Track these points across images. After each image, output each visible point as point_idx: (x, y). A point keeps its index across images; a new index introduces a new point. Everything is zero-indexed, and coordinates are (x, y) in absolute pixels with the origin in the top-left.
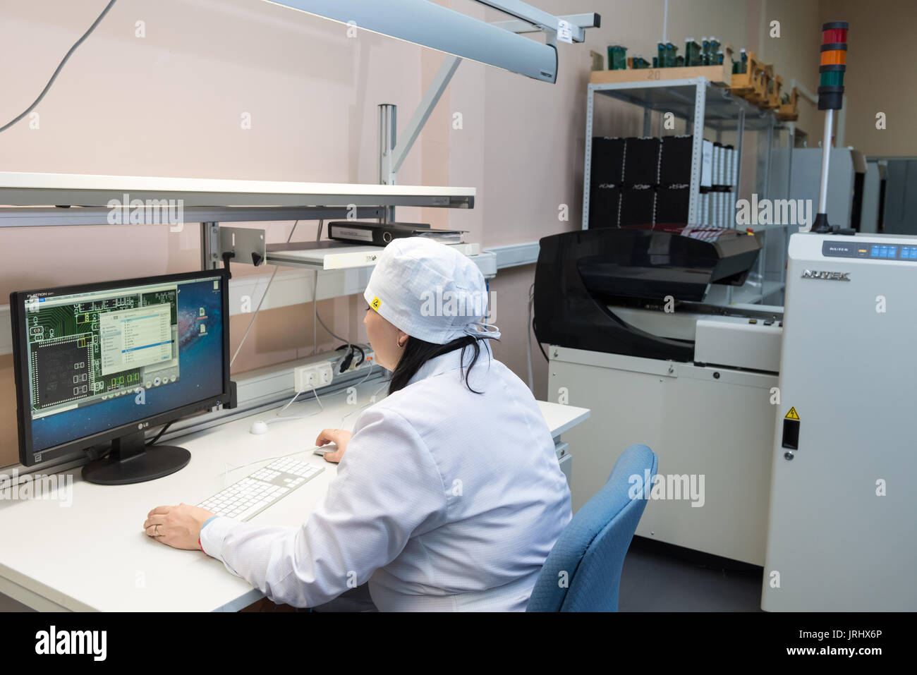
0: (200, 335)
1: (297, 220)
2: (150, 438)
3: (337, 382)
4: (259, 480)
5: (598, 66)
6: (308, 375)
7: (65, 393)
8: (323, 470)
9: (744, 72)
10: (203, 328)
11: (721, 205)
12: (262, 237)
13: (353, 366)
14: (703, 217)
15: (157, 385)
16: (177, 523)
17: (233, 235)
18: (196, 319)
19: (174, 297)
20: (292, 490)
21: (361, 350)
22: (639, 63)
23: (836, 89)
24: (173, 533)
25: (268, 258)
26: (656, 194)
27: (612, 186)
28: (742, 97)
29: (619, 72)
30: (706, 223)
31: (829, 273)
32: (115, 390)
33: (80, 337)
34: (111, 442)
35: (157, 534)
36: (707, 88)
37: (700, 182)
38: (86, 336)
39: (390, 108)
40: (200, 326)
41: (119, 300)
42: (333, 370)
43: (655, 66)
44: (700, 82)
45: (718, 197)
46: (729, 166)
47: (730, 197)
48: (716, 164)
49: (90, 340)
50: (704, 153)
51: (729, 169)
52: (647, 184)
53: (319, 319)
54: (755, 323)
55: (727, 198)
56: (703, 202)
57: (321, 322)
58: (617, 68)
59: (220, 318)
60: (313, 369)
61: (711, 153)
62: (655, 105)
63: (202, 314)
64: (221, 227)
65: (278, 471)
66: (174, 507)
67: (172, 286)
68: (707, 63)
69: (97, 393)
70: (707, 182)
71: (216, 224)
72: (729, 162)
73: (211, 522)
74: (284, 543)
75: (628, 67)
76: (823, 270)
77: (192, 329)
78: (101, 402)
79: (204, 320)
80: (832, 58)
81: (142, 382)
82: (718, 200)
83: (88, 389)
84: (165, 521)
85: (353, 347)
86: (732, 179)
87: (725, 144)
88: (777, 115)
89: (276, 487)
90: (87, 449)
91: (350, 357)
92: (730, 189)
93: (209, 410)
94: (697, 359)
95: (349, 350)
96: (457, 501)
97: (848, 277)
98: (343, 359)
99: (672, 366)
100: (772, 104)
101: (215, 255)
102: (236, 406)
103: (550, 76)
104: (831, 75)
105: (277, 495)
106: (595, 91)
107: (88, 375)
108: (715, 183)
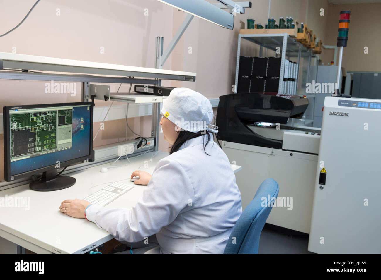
0: (81, 129)
1: (121, 83)
2: (58, 173)
3: (136, 152)
4: (107, 191)
5: (243, 27)
6: (124, 149)
7: (25, 151)
8: (133, 187)
9: (302, 32)
10: (82, 127)
11: (291, 86)
12: (108, 89)
13: (142, 146)
14: (284, 91)
15: (63, 149)
16: (75, 207)
17: (96, 88)
18: (80, 122)
19: (71, 112)
20: (121, 195)
21: (146, 140)
22: (259, 27)
23: (344, 38)
24: (73, 211)
25: (111, 98)
26: (265, 81)
27: (247, 77)
28: (301, 42)
29: (252, 30)
30: (285, 92)
31: (340, 113)
32: (45, 151)
33: (32, 127)
34: (42, 173)
35: (66, 211)
36: (288, 38)
37: (284, 76)
38: (34, 127)
39: (161, 38)
40: (81, 126)
41: (48, 112)
42: (134, 147)
43: (266, 28)
44: (285, 35)
45: (290, 83)
46: (295, 70)
47: (294, 83)
48: (290, 69)
49: (36, 129)
50: (286, 65)
51: (294, 72)
52: (262, 77)
53: (128, 126)
54: (308, 133)
55: (293, 84)
56: (284, 85)
57: (129, 128)
58: (251, 28)
59: (89, 122)
60: (126, 147)
61: (288, 65)
62: (265, 45)
63: (82, 120)
64: (91, 85)
65: (115, 187)
66: (73, 200)
67: (70, 108)
68: (288, 28)
69: (38, 152)
70: (286, 77)
71: (88, 83)
72: (295, 69)
73: (90, 206)
74: (124, 215)
75: (255, 28)
76: (338, 112)
77: (78, 126)
78: (39, 156)
79: (83, 123)
80: (343, 25)
81: (57, 148)
82: (290, 84)
83: (34, 150)
84: (69, 205)
85: (143, 138)
86: (295, 76)
87: (293, 62)
88: (313, 51)
89: (114, 194)
90: (33, 176)
91: (141, 142)
92: (295, 80)
93: (83, 162)
94: (283, 148)
95: (141, 139)
96: (199, 199)
97: (348, 115)
98: (138, 143)
99: (273, 150)
100: (312, 46)
101: (87, 96)
102: (94, 161)
103: (231, 27)
104: (343, 32)
105: (115, 197)
106: (242, 37)
107: (34, 144)
108: (289, 77)
